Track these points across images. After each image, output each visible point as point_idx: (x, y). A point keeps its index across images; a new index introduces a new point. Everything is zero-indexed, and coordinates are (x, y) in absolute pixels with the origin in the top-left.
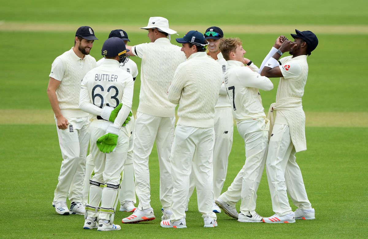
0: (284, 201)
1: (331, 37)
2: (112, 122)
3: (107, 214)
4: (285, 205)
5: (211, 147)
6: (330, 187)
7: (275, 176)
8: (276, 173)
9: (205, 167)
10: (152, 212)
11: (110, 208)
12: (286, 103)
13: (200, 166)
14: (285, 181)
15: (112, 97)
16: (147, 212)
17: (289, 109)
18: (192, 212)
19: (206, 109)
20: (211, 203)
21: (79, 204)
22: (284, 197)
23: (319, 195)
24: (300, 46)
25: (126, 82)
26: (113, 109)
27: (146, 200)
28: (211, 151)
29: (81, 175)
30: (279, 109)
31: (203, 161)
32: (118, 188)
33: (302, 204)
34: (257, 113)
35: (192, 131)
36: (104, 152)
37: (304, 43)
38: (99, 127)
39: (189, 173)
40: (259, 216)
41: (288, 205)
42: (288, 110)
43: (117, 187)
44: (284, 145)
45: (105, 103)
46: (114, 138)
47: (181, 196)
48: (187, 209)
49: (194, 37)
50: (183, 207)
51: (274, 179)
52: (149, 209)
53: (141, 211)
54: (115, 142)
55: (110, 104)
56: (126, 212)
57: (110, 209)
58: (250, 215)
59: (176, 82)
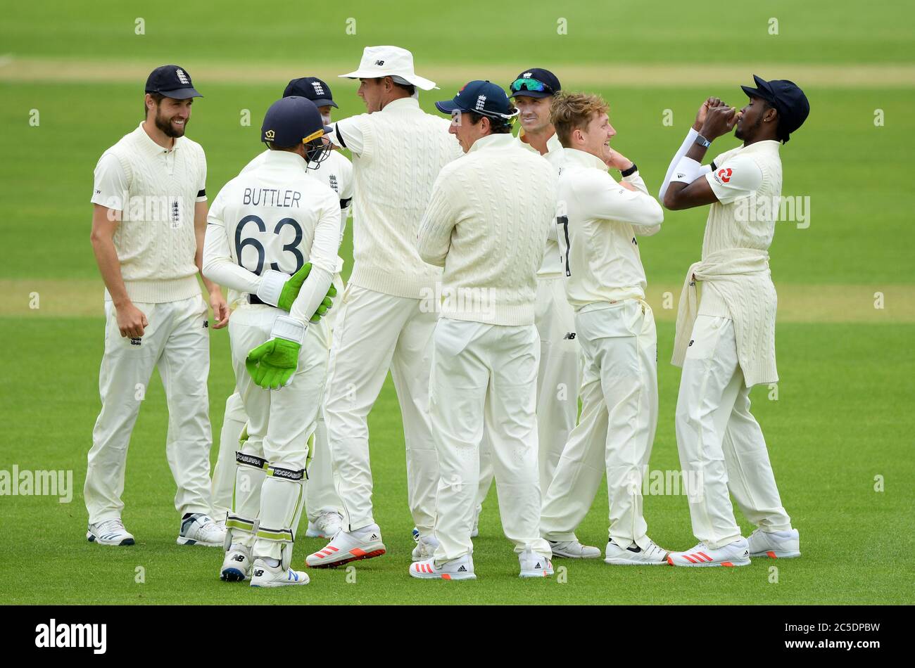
0: (723, 510)
1: (839, 95)
2: (285, 311)
3: (274, 544)
4: (724, 520)
5: (528, 375)
6: (838, 474)
7: (699, 447)
8: (702, 438)
9: (516, 425)
10: (374, 536)
11: (283, 528)
12: (725, 264)
13: (503, 423)
14: (723, 459)
15: (286, 248)
16: (364, 536)
17: (733, 277)
18: (489, 538)
19: (512, 280)
20: (535, 515)
21: (203, 518)
22: (721, 500)
23: (810, 495)
24: (761, 118)
25: (321, 209)
26: (288, 278)
27: (359, 506)
28: (529, 385)
29: (200, 444)
30: (710, 277)
31: (511, 410)
32: (302, 477)
33: (767, 518)
34: (620, 288)
35: (475, 334)
36: (264, 387)
37: (772, 111)
38: (251, 325)
39: (477, 440)
40: (658, 548)
41: (732, 520)
42: (732, 281)
43: (300, 475)
44: (720, 370)
45: (267, 261)
46: (290, 349)
47: (461, 498)
48: (476, 532)
49: (482, 98)
50: (466, 526)
51: (697, 455)
52: (366, 529)
53: (347, 535)
54: (291, 361)
55: (280, 265)
56: (323, 538)
57: (282, 530)
58: (635, 547)
59: (434, 212)
